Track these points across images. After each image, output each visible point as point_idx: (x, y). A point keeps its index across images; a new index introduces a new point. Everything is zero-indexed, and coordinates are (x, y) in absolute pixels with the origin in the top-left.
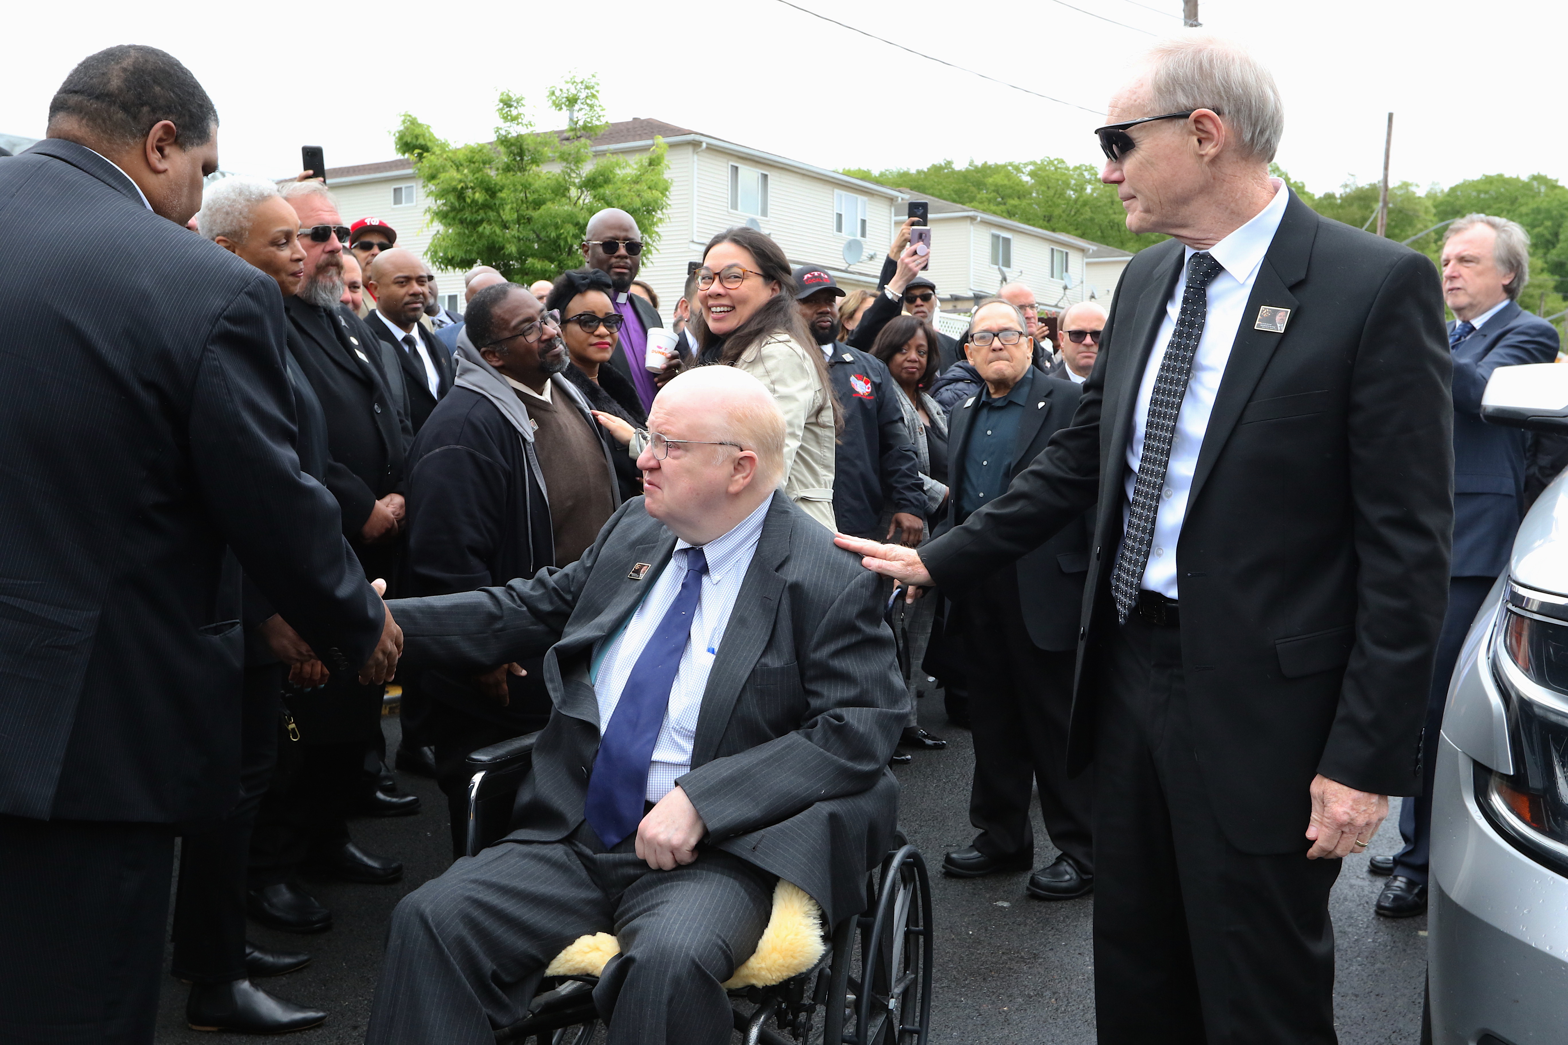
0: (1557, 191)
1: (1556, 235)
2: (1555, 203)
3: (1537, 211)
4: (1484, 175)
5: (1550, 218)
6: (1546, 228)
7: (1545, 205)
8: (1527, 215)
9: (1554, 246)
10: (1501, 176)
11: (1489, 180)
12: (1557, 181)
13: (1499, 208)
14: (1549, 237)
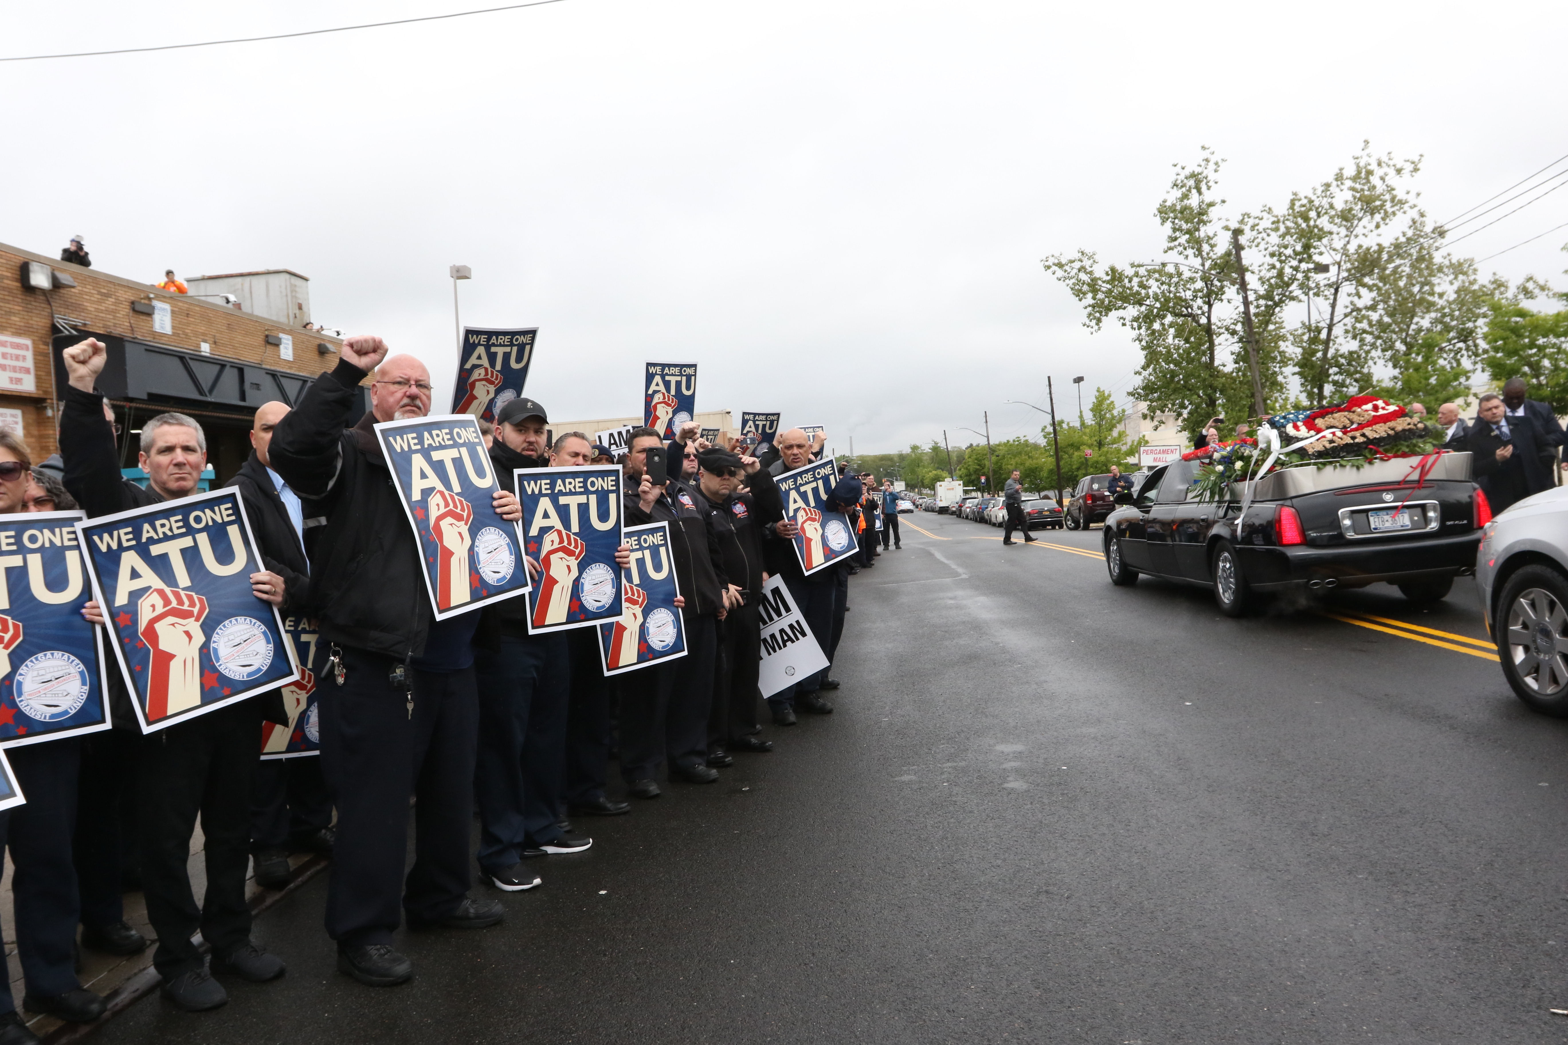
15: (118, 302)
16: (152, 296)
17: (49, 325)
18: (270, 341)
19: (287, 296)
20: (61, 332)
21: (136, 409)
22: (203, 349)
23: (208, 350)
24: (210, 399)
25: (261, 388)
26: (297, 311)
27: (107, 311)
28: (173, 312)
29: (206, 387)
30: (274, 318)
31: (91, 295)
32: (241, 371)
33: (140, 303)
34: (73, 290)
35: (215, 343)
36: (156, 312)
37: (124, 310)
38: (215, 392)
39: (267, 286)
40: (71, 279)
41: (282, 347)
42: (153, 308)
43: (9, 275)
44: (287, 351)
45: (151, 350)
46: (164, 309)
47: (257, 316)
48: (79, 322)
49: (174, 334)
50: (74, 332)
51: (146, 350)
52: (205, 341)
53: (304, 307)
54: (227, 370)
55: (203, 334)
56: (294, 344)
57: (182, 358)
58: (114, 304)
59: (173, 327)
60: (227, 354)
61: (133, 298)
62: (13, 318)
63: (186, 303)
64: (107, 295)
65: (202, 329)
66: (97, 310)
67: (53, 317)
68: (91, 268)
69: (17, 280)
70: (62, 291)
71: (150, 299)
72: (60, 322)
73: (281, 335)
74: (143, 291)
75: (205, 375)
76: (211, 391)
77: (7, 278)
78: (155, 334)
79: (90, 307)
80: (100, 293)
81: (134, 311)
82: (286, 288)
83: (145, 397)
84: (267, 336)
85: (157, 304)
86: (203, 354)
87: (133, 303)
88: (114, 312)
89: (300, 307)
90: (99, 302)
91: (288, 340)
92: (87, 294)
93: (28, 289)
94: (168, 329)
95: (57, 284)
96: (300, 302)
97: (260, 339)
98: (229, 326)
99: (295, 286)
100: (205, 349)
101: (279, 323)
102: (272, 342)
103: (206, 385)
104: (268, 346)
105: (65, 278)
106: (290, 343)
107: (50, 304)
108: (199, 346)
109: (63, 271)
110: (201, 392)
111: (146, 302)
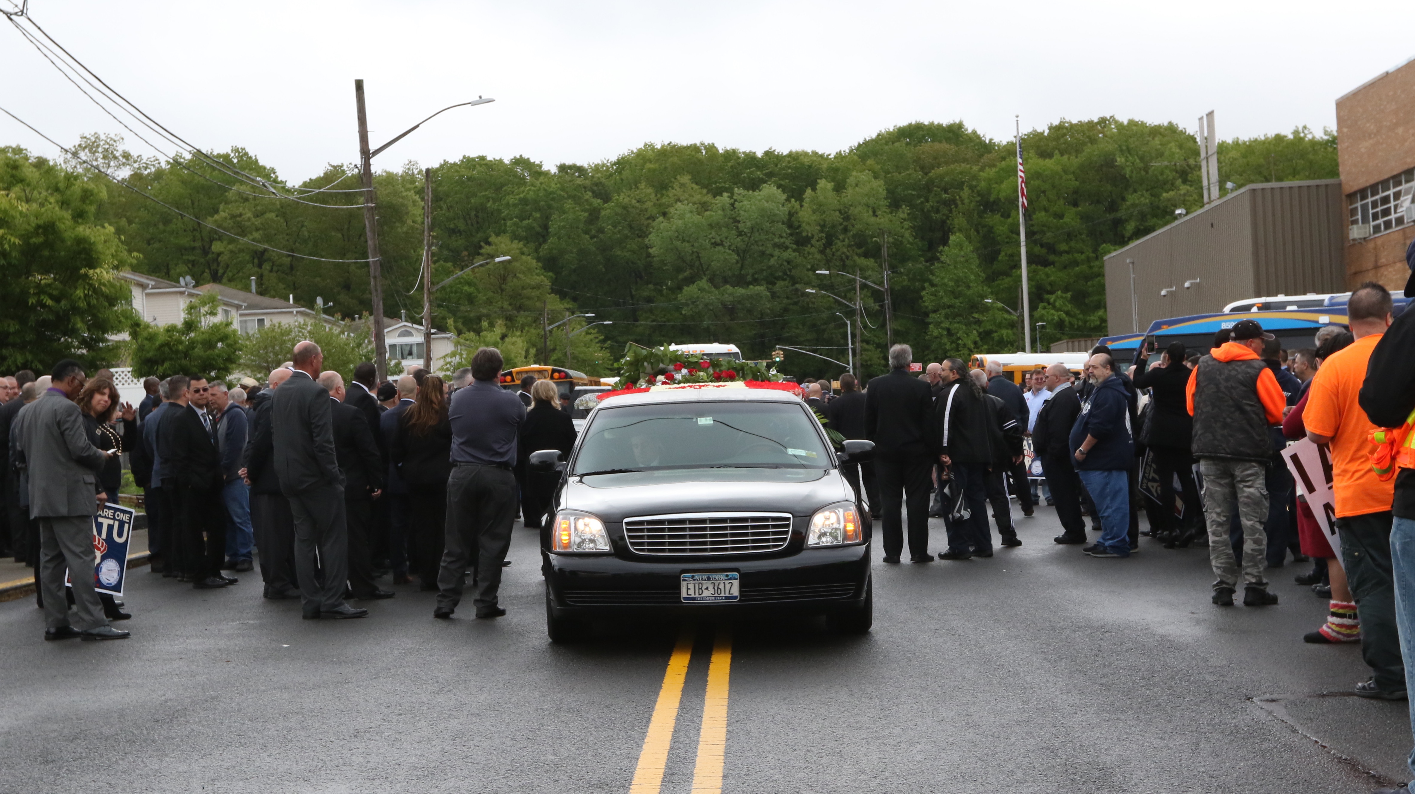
0: (542, 179)
1: (546, 227)
2: (542, 194)
3: (524, 201)
4: (464, 157)
5: (539, 209)
6: (535, 220)
7: (531, 195)
8: (515, 205)
9: (545, 241)
10: (483, 158)
11: (469, 163)
12: (540, 166)
13: (483, 196)
14: (538, 229)
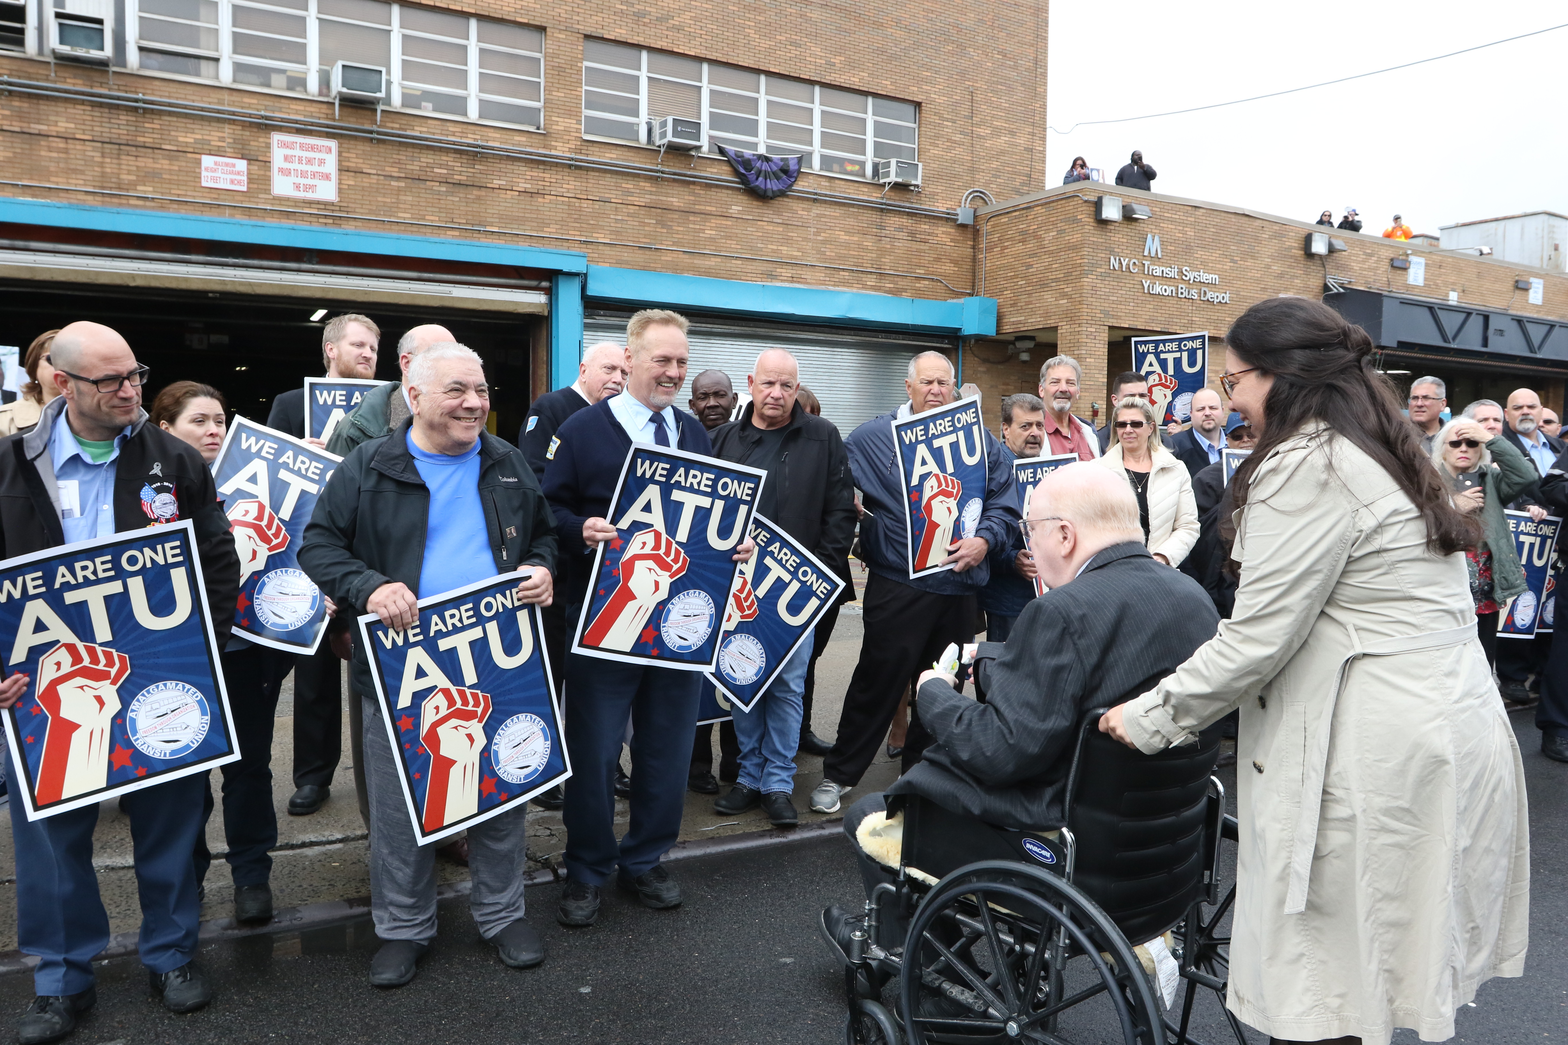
15: (1380, 260)
16: (1409, 252)
17: (1322, 285)
18: (1520, 286)
19: (1543, 237)
20: (1331, 290)
21: (1387, 355)
22: (1451, 298)
23: (1456, 299)
24: (1453, 345)
25: (1505, 333)
26: (1553, 253)
27: (1370, 269)
28: (1427, 265)
29: (1450, 334)
30: (1526, 262)
31: (1357, 255)
32: (1486, 318)
33: (1398, 259)
34: (1344, 253)
35: (1464, 291)
36: (1411, 266)
37: (1385, 266)
38: (1458, 340)
39: (1522, 229)
40: (1343, 244)
41: (1531, 291)
42: (1410, 262)
43: (1296, 245)
44: (1536, 295)
45: (1405, 302)
46: (1419, 263)
47: (1508, 263)
48: (1345, 280)
49: (1425, 285)
50: (1342, 290)
51: (1401, 303)
52: (1454, 290)
53: (1561, 248)
54: (1473, 316)
55: (1453, 284)
56: (1545, 287)
57: (1431, 308)
58: (1377, 262)
59: (1426, 279)
60: (1474, 302)
61: (1392, 256)
62: (1296, 281)
63: (1440, 255)
64: (1371, 255)
65: (1452, 279)
66: (1361, 269)
67: (1325, 277)
68: (1361, 231)
69: (1301, 249)
70: (1335, 255)
71: (1407, 255)
72: (1330, 282)
73: (1532, 280)
74: (1402, 248)
75: (1451, 323)
76: (1455, 338)
77: (1295, 248)
78: (1409, 287)
79: (1356, 266)
80: (1365, 254)
81: (1392, 266)
82: (1543, 230)
83: (1395, 345)
84: (1517, 282)
85: (1413, 259)
86: (1450, 303)
87: (1392, 260)
88: (1376, 268)
89: (1556, 248)
90: (1364, 262)
91: (1539, 283)
92: (1354, 255)
93: (1309, 255)
94: (1420, 282)
95: (1332, 250)
96: (1557, 242)
97: (1510, 284)
98: (1479, 275)
99: (1554, 226)
100: (1453, 298)
101: (1531, 267)
102: (1521, 287)
103: (1450, 332)
104: (1517, 292)
105: (1338, 244)
106: (1541, 287)
107: (1324, 267)
108: (1447, 295)
109: (1337, 237)
110: (1445, 338)
111: (1404, 257)
